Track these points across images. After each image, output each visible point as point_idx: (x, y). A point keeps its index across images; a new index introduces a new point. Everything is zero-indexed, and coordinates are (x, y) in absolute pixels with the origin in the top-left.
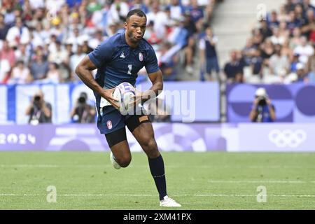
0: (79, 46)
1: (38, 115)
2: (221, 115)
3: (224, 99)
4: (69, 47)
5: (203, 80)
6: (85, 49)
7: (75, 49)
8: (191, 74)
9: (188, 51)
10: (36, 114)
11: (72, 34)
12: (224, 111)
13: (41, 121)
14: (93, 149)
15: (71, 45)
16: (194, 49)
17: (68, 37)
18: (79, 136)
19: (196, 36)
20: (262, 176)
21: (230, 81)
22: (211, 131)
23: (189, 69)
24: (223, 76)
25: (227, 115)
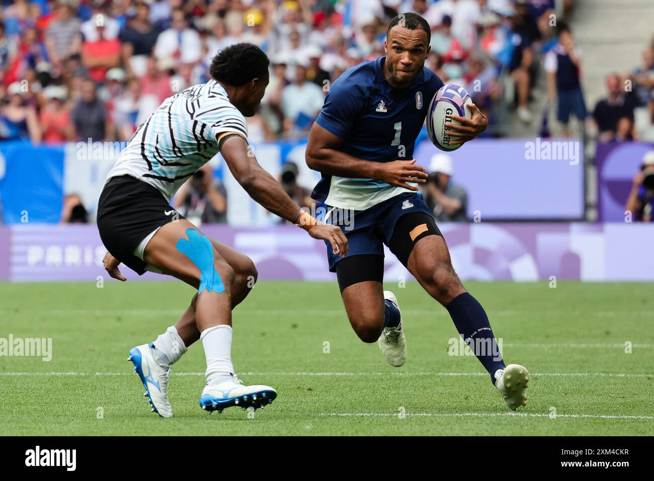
0: (299, 67)
1: (200, 208)
2: (586, 206)
3: (592, 173)
4: (279, 70)
5: (545, 134)
6: (312, 73)
7: (291, 73)
8: (527, 124)
9: (522, 75)
10: (195, 207)
11: (285, 44)
12: (592, 197)
13: (205, 220)
14: (310, 276)
15: (283, 66)
16: (534, 73)
17: (278, 50)
18: (281, 249)
19: (537, 46)
20: (608, 333)
21: (606, 137)
22: (548, 240)
23: (524, 113)
24: (592, 128)
25: (599, 206)
